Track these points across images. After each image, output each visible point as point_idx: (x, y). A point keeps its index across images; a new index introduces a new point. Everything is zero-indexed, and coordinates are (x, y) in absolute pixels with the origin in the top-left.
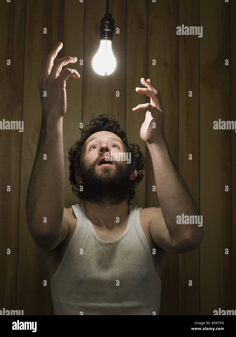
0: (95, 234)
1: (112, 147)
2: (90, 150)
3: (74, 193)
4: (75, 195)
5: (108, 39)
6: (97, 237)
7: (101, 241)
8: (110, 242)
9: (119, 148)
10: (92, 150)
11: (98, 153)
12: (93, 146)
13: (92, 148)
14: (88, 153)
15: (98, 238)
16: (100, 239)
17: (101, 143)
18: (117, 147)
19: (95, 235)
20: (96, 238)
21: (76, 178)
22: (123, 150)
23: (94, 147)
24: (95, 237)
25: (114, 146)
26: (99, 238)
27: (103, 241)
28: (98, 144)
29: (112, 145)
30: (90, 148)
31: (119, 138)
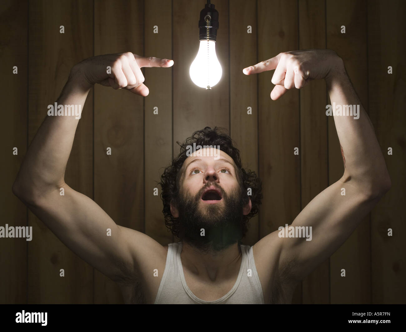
0: (187, 289)
1: (220, 172)
2: (191, 174)
3: (168, 228)
4: (169, 230)
5: (210, 39)
6: (190, 293)
7: (198, 299)
8: (209, 302)
9: (230, 173)
10: (194, 175)
11: (202, 181)
12: (196, 169)
13: (194, 173)
14: (188, 179)
15: (192, 295)
16: (196, 297)
17: (206, 166)
18: (227, 172)
19: (187, 291)
20: (190, 295)
21: (171, 208)
22: (235, 176)
23: (197, 171)
24: (188, 293)
25: (224, 171)
26: (194, 295)
27: (200, 299)
28: (202, 167)
29: (220, 170)
30: (192, 172)
31: (230, 159)
